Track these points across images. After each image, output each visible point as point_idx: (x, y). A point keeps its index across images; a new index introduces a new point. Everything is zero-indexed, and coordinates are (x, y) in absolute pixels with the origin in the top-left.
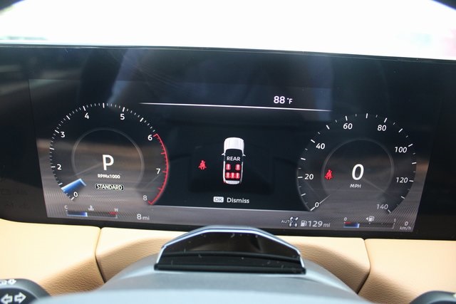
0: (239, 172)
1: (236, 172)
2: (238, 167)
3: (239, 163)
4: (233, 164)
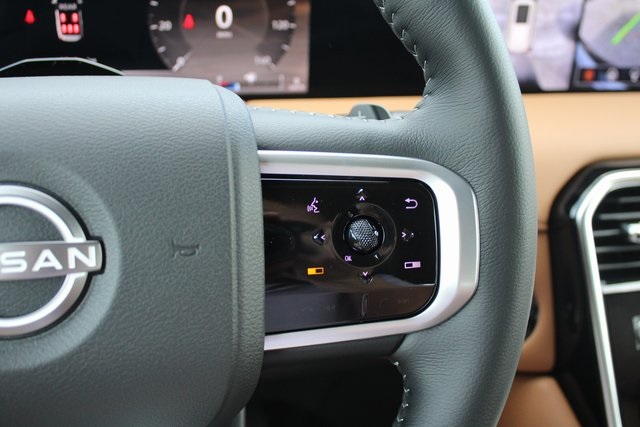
0: (78, 23)
1: (73, 24)
2: (75, 17)
3: (76, 11)
4: (69, 14)
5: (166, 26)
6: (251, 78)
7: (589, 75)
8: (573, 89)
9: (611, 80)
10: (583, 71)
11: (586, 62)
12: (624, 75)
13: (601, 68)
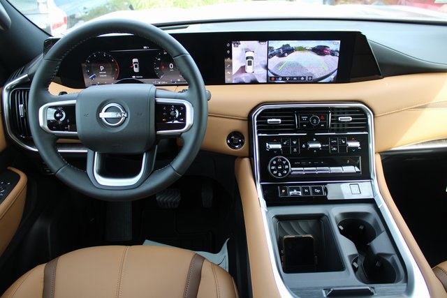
3: (138, 65)
5: (158, 68)
6: (179, 80)
7: (273, 79)
8: (268, 83)
9: (280, 80)
10: (271, 77)
11: (271, 75)
12: (284, 78)
13: (276, 77)
